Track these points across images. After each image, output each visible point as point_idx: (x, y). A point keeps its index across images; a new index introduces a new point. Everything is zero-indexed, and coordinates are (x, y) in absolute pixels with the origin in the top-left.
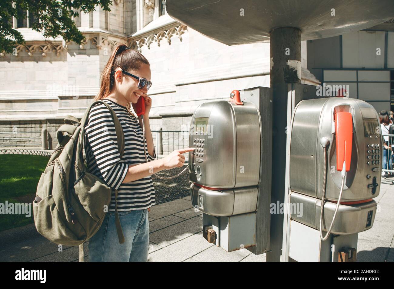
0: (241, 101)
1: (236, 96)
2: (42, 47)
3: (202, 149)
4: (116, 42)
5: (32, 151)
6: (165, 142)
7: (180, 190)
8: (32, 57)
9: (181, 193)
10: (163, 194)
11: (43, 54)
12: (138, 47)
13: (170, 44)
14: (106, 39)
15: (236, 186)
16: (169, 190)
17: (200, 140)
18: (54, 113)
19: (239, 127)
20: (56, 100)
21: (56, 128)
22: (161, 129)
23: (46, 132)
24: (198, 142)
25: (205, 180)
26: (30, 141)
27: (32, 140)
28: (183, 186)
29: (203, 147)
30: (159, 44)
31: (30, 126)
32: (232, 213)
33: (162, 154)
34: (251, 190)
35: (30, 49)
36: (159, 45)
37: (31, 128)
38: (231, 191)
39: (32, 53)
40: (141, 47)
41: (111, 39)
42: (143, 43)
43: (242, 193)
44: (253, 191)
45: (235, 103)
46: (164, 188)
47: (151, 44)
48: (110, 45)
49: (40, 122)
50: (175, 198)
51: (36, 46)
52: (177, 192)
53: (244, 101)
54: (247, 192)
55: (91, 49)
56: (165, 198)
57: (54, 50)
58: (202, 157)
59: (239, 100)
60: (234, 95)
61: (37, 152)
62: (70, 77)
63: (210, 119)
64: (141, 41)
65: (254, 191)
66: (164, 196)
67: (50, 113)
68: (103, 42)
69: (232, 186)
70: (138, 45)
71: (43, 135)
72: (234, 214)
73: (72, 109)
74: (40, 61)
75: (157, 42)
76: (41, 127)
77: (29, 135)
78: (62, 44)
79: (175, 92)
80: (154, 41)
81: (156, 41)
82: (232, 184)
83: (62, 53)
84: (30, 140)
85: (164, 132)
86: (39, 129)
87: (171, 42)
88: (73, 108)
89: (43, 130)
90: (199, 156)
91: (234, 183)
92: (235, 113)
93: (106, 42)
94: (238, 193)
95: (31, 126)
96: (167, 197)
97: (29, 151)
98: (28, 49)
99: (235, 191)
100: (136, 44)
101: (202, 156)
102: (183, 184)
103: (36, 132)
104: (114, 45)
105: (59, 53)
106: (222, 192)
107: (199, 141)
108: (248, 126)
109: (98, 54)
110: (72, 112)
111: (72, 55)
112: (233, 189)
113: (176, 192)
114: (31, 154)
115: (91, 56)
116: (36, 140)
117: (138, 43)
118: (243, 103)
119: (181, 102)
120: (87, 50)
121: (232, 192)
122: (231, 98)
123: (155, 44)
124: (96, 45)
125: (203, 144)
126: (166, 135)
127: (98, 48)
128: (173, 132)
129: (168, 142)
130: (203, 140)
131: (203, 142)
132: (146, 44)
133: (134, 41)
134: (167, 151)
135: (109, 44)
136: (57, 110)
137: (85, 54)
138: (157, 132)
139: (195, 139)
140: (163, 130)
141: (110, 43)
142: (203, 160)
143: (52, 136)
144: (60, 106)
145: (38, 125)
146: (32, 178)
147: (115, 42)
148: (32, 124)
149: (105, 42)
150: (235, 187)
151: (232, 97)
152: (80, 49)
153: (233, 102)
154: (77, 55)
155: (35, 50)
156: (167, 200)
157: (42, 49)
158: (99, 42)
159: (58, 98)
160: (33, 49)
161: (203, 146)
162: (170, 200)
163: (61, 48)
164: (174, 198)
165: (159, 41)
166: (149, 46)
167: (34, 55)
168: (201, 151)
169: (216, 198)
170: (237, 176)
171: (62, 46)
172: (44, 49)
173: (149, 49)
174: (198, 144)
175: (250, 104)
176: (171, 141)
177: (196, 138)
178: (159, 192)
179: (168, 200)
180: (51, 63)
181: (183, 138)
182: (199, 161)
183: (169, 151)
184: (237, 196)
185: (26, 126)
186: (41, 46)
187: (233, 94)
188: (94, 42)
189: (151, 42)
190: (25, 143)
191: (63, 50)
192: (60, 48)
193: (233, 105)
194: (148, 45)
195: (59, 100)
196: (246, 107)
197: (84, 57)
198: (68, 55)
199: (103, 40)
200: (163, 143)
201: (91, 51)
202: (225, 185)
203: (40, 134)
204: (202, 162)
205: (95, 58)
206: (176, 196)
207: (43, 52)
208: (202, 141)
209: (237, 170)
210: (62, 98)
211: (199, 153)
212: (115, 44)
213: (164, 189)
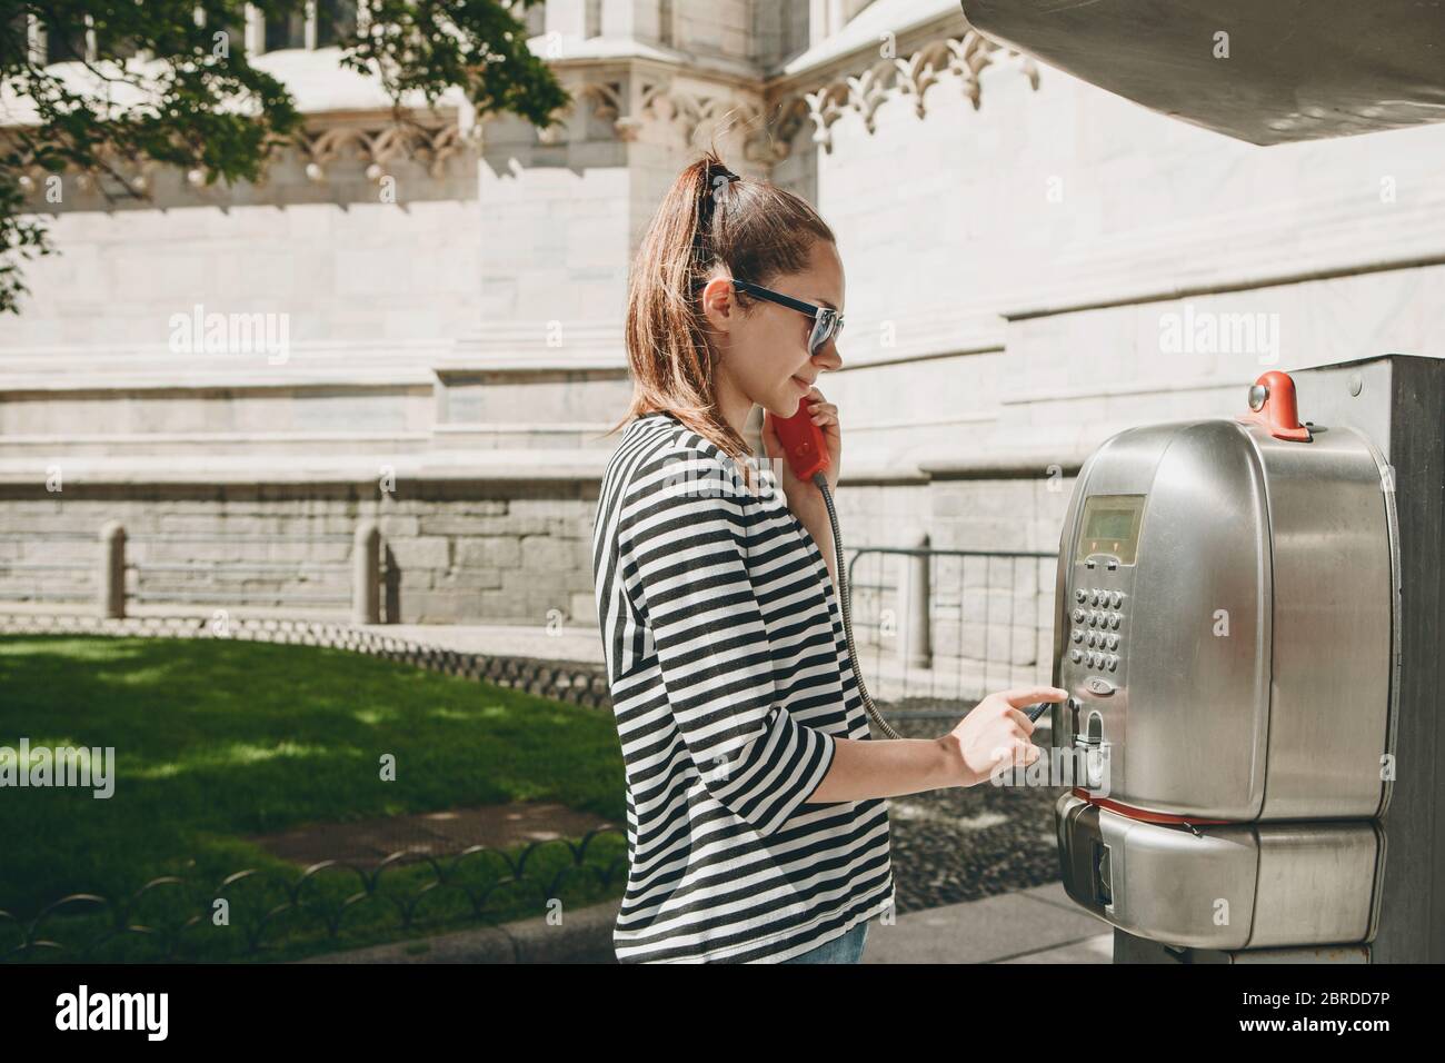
0: (1302, 420)
1: (1274, 402)
2: (368, 139)
3: (1115, 637)
4: (708, 106)
5: (317, 628)
6: (942, 606)
7: (1015, 847)
8: (323, 185)
9: (1016, 867)
10: (929, 867)
11: (374, 171)
12: (814, 125)
13: (976, 103)
14: (663, 93)
15: (1268, 813)
16: (959, 847)
17: (1107, 594)
18: (411, 452)
19: (1284, 541)
20: (423, 389)
21: (424, 520)
22: (927, 541)
23: (374, 539)
24: (1095, 604)
25: (1124, 775)
26: (303, 580)
27: (314, 576)
28: (1030, 833)
29: (1115, 628)
30: (920, 106)
31: (306, 507)
32: (1246, 936)
33: (927, 665)
34: (1341, 836)
35: (317, 147)
36: (921, 112)
37: (312, 517)
38: (1245, 831)
39: (325, 169)
40: (828, 124)
41: (687, 90)
42: (843, 102)
43: (1295, 846)
44: (1349, 844)
45: (1269, 434)
46: (937, 834)
47: (882, 108)
48: (682, 118)
49: (351, 492)
50: (988, 889)
51: (340, 134)
52: (999, 858)
53: (1317, 423)
54: (1319, 844)
55: (591, 139)
56: (937, 887)
57: (422, 153)
58: (1112, 670)
59: (1291, 418)
60: (1267, 395)
61: (338, 632)
62: (489, 280)
63: (1150, 502)
64: (830, 95)
65: (1354, 841)
66: (934, 875)
67: (396, 452)
68: (649, 105)
69: (1249, 813)
70: (816, 115)
71: (360, 554)
72: (1254, 943)
73: (496, 433)
74: (356, 199)
75: (913, 98)
76: (353, 516)
77: (297, 551)
78: (455, 120)
79: (1000, 349)
80: (894, 94)
81: (906, 91)
82: (1248, 800)
83: (456, 164)
84: (302, 575)
85: (941, 558)
86: (343, 524)
87: (984, 98)
88: (502, 427)
89: (363, 528)
90: (1101, 668)
91: (1258, 799)
92: (1268, 477)
93: (662, 107)
94: (1274, 846)
95: (312, 508)
96: (947, 882)
97: (302, 628)
98: (306, 150)
99: (1264, 838)
100: (807, 108)
101: (1111, 667)
102: (1028, 824)
103: (330, 537)
104: (699, 120)
105: (446, 161)
106: (1199, 836)
107: (1102, 601)
108: (1330, 536)
109: (622, 162)
110: (496, 447)
111: (501, 170)
112: (1255, 826)
113: (993, 860)
114: (310, 641)
115: (590, 173)
116: (329, 578)
117: (815, 102)
118: (1311, 432)
119: (1028, 402)
120: (572, 148)
121: (1250, 837)
122: (1252, 406)
123: (899, 105)
124: (615, 117)
125: (1117, 615)
126: (948, 570)
127: (620, 136)
128: (988, 554)
129: (960, 606)
130: (1120, 595)
131: (1117, 607)
132: (858, 109)
133: (799, 93)
134: (955, 652)
135: (675, 115)
136: (429, 435)
137: (562, 165)
138: (908, 553)
139: (1084, 593)
140: (935, 546)
141: (681, 109)
142: (1116, 687)
143: (401, 561)
144: (443, 416)
145: (340, 507)
146: (322, 750)
147: (703, 102)
148: (313, 498)
149: (658, 103)
150: (1263, 816)
151: (1260, 406)
152: (537, 144)
153: (1262, 425)
154: (525, 167)
155: (339, 156)
156: (949, 896)
157: (366, 147)
158: (627, 101)
159: (433, 379)
160: (328, 148)
161: (1118, 624)
162: (962, 894)
163: (455, 143)
164: (981, 887)
165: (922, 93)
166: (869, 120)
167: (334, 178)
168: (1110, 644)
169: (1173, 863)
170: (1273, 767)
171: (457, 132)
172: (377, 146)
173: (872, 131)
174: (1094, 613)
175: (1342, 434)
176: (974, 599)
177: (1089, 589)
178: (907, 853)
179: (953, 895)
180: (407, 211)
181: (1033, 591)
182: (1099, 691)
183: (964, 652)
184: (1271, 864)
185: (286, 508)
186: (363, 133)
187: (1261, 390)
188: (603, 109)
189: (882, 100)
190: (278, 590)
191: (461, 149)
192: (448, 143)
193: (1260, 439)
194: (865, 111)
195: (439, 386)
196: (1323, 451)
197: (555, 179)
198: (484, 170)
199: (650, 94)
200: (935, 613)
201: (592, 150)
202: (1216, 804)
203: (349, 552)
204: (1112, 693)
205: (606, 184)
206: (990, 879)
207: (370, 161)
208: (1113, 602)
209: (1273, 737)
210: (450, 378)
211: (1101, 656)
212: (702, 112)
213: (934, 841)
